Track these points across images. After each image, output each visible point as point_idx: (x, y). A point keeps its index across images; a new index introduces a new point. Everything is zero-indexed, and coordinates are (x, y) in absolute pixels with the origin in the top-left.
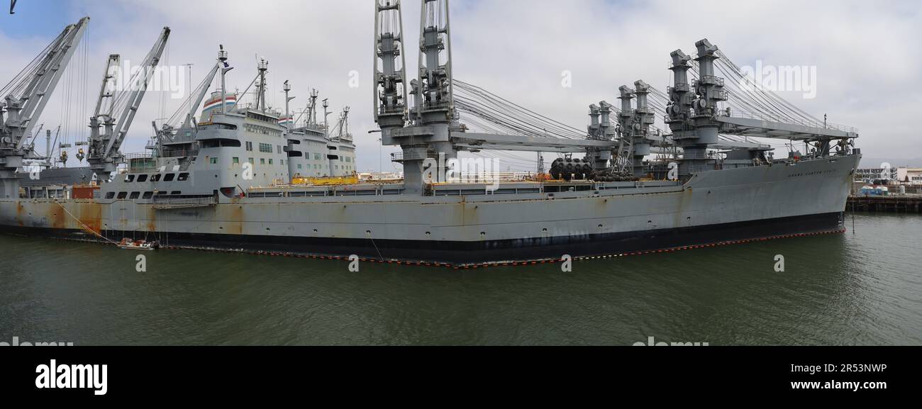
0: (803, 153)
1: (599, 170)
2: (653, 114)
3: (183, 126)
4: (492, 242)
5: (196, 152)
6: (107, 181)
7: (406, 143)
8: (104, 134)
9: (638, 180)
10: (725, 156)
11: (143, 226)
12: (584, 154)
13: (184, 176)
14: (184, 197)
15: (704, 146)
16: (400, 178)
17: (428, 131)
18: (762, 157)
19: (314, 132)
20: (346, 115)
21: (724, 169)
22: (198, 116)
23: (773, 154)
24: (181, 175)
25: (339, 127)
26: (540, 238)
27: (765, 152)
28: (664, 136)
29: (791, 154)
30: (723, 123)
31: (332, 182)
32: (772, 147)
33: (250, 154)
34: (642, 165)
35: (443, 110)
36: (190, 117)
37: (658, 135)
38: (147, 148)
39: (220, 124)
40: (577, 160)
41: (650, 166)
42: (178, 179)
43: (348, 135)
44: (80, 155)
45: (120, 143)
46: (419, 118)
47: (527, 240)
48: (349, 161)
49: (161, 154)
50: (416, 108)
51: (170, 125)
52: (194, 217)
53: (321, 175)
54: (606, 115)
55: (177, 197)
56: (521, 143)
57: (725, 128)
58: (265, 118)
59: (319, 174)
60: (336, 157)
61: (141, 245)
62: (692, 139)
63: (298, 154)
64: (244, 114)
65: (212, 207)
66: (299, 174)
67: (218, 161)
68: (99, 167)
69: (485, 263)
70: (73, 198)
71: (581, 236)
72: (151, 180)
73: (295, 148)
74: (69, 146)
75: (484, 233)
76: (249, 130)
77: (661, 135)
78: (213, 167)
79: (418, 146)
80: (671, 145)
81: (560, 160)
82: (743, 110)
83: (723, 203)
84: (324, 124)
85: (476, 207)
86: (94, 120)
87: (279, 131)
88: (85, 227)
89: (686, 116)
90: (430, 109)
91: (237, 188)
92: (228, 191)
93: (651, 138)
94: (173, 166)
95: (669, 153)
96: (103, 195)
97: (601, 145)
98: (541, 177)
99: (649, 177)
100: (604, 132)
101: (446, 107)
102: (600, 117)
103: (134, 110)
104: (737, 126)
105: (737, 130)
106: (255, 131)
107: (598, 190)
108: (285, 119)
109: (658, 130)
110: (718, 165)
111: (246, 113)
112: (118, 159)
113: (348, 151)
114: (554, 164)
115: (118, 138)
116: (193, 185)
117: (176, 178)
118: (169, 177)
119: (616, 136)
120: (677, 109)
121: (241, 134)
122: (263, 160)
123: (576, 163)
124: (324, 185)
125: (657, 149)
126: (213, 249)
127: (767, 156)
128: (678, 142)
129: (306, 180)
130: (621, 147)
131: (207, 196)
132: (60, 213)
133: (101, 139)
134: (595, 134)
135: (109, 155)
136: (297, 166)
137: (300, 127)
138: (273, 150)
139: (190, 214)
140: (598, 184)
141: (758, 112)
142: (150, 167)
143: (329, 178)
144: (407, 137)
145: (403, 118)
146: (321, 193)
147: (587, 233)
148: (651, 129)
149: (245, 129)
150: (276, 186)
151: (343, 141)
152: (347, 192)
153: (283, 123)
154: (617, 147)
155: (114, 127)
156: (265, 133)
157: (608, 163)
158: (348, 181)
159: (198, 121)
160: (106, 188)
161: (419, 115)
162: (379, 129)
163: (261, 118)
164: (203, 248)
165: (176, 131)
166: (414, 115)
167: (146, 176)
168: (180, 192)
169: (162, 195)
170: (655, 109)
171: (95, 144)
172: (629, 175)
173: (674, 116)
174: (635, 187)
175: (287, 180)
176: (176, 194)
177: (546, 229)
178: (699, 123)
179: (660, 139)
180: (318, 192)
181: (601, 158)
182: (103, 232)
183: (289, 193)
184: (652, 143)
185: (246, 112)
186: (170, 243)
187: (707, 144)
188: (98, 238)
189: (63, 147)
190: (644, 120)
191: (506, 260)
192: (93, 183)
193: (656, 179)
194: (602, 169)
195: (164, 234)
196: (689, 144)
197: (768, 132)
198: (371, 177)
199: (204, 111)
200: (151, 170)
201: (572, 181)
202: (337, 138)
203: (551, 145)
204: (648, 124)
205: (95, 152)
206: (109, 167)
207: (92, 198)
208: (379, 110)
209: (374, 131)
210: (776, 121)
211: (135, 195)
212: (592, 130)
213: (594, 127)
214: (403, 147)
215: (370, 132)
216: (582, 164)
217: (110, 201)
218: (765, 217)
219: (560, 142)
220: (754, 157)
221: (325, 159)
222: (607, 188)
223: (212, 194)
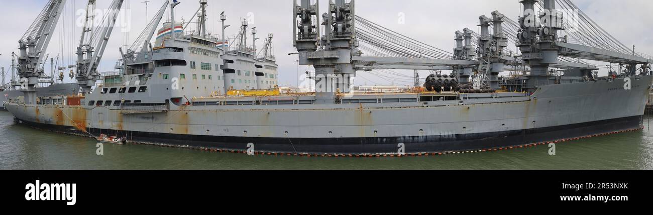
0: (618, 73)
1: (463, 83)
2: (506, 39)
3: (142, 50)
4: (382, 138)
5: (152, 71)
6: (89, 93)
7: (318, 63)
8: (86, 59)
9: (494, 91)
10: (562, 73)
11: (114, 126)
12: (451, 71)
13: (143, 89)
14: (143, 104)
15: (547, 65)
16: (312, 91)
17: (334, 54)
18: (590, 75)
19: (245, 54)
20: (270, 40)
21: (562, 84)
22: (153, 41)
23: (597, 72)
24: (141, 88)
25: (264, 50)
26: (418, 137)
27: (592, 71)
28: (515, 57)
29: (610, 73)
30: (562, 47)
31: (259, 93)
32: (597, 68)
33: (193, 71)
34: (497, 80)
35: (347, 38)
36: (147, 42)
37: (510, 56)
38: (116, 68)
39: (170, 48)
40: (445, 76)
41: (504, 81)
42: (139, 91)
43: (271, 57)
44: (72, 75)
45: (97, 65)
46: (329, 44)
47: (408, 138)
48: (273, 77)
49: (126, 72)
50: (326, 36)
51: (132, 50)
52: (151, 120)
53: (251, 88)
54: (468, 40)
55: (138, 105)
56: (402, 63)
57: (563, 52)
58: (206, 43)
59: (248, 87)
60: (261, 74)
61: (113, 140)
62: (537, 59)
63: (232, 71)
64: (189, 39)
65: (164, 113)
66: (232, 87)
67: (169, 77)
68: (83, 82)
69: (377, 153)
70: (68, 105)
71: (449, 135)
72: (119, 92)
73: (230, 66)
74: (65, 68)
75: (376, 131)
76: (193, 52)
77: (512, 55)
78: (165, 81)
79: (327, 66)
80: (521, 64)
81: (432, 76)
82: (577, 38)
83: (560, 110)
84: (252, 47)
85: (371, 112)
86: (79, 49)
87: (217, 53)
88: (76, 125)
89: (532, 41)
90: (337, 37)
91: (184, 98)
92: (176, 100)
93: (505, 58)
94: (135, 82)
95: (519, 70)
96: (87, 103)
97: (464, 64)
98: (417, 90)
99: (503, 89)
100: (466, 53)
101: (349, 37)
102: (463, 41)
103: (106, 40)
104: (572, 50)
105: (572, 53)
106: (198, 53)
107: (462, 99)
108: (221, 43)
109: (510, 52)
110: (557, 80)
111: (191, 39)
112: (96, 77)
113: (271, 69)
114: (427, 79)
115: (96, 62)
116: (150, 96)
117: (137, 90)
118: (132, 90)
119: (476, 57)
120: (525, 35)
121: (186, 56)
122: (203, 76)
123: (444, 79)
124: (252, 96)
125: (509, 67)
126: (165, 145)
127: (593, 74)
128: (527, 61)
129: (238, 92)
130: (481, 65)
131: (160, 104)
132: (60, 114)
133: (84, 62)
134: (460, 55)
135: (90, 74)
136: (231, 81)
137: (233, 50)
138: (212, 68)
139: (148, 118)
140: (462, 95)
141: (588, 40)
142: (118, 82)
143: (256, 90)
144: (319, 59)
145: (316, 44)
146: (250, 103)
147: (454, 134)
148: (505, 51)
149: (190, 51)
150: (214, 97)
151: (267, 61)
152: (270, 102)
153: (220, 46)
154: (477, 65)
155: (93, 53)
156: (205, 54)
157: (470, 78)
158: (271, 93)
159: (153, 46)
160: (88, 98)
161: (328, 42)
162: (297, 52)
163: (202, 42)
164: (158, 144)
165: (137, 55)
166: (324, 41)
167: (116, 89)
168: (140, 101)
169: (127, 103)
170: (509, 35)
171: (80, 66)
172: (487, 88)
173: (523, 40)
174: (492, 97)
175: (223, 92)
176: (137, 103)
177: (422, 130)
178: (543, 47)
179: (511, 59)
180: (247, 102)
181: (465, 74)
182: (87, 129)
183: (224, 102)
184: (505, 62)
185: (190, 37)
186: (133, 139)
187: (548, 64)
188: (84, 133)
189: (61, 69)
190: (500, 43)
191: (393, 152)
192: (80, 94)
193: (508, 91)
194: (466, 83)
195: (129, 132)
196: (535, 63)
197: (595, 56)
198: (290, 90)
199: (157, 38)
200: (119, 85)
201: (442, 92)
202: (263, 59)
203: (424, 65)
204: (503, 46)
205: (81, 72)
206: (90, 83)
207: (80, 104)
208: (297, 36)
209: (293, 54)
210: (601, 48)
211: (108, 103)
212: (457, 52)
213: (459, 49)
214: (315, 67)
215: (289, 54)
216: (449, 79)
217: (92, 107)
218: (591, 120)
219: (432, 62)
220: (584, 75)
221: (253, 76)
222: (469, 98)
223: (165, 102)
